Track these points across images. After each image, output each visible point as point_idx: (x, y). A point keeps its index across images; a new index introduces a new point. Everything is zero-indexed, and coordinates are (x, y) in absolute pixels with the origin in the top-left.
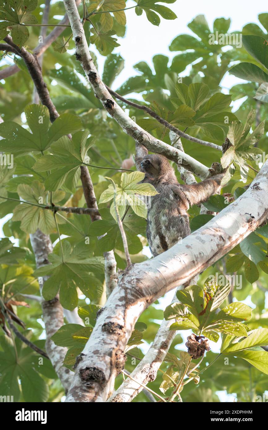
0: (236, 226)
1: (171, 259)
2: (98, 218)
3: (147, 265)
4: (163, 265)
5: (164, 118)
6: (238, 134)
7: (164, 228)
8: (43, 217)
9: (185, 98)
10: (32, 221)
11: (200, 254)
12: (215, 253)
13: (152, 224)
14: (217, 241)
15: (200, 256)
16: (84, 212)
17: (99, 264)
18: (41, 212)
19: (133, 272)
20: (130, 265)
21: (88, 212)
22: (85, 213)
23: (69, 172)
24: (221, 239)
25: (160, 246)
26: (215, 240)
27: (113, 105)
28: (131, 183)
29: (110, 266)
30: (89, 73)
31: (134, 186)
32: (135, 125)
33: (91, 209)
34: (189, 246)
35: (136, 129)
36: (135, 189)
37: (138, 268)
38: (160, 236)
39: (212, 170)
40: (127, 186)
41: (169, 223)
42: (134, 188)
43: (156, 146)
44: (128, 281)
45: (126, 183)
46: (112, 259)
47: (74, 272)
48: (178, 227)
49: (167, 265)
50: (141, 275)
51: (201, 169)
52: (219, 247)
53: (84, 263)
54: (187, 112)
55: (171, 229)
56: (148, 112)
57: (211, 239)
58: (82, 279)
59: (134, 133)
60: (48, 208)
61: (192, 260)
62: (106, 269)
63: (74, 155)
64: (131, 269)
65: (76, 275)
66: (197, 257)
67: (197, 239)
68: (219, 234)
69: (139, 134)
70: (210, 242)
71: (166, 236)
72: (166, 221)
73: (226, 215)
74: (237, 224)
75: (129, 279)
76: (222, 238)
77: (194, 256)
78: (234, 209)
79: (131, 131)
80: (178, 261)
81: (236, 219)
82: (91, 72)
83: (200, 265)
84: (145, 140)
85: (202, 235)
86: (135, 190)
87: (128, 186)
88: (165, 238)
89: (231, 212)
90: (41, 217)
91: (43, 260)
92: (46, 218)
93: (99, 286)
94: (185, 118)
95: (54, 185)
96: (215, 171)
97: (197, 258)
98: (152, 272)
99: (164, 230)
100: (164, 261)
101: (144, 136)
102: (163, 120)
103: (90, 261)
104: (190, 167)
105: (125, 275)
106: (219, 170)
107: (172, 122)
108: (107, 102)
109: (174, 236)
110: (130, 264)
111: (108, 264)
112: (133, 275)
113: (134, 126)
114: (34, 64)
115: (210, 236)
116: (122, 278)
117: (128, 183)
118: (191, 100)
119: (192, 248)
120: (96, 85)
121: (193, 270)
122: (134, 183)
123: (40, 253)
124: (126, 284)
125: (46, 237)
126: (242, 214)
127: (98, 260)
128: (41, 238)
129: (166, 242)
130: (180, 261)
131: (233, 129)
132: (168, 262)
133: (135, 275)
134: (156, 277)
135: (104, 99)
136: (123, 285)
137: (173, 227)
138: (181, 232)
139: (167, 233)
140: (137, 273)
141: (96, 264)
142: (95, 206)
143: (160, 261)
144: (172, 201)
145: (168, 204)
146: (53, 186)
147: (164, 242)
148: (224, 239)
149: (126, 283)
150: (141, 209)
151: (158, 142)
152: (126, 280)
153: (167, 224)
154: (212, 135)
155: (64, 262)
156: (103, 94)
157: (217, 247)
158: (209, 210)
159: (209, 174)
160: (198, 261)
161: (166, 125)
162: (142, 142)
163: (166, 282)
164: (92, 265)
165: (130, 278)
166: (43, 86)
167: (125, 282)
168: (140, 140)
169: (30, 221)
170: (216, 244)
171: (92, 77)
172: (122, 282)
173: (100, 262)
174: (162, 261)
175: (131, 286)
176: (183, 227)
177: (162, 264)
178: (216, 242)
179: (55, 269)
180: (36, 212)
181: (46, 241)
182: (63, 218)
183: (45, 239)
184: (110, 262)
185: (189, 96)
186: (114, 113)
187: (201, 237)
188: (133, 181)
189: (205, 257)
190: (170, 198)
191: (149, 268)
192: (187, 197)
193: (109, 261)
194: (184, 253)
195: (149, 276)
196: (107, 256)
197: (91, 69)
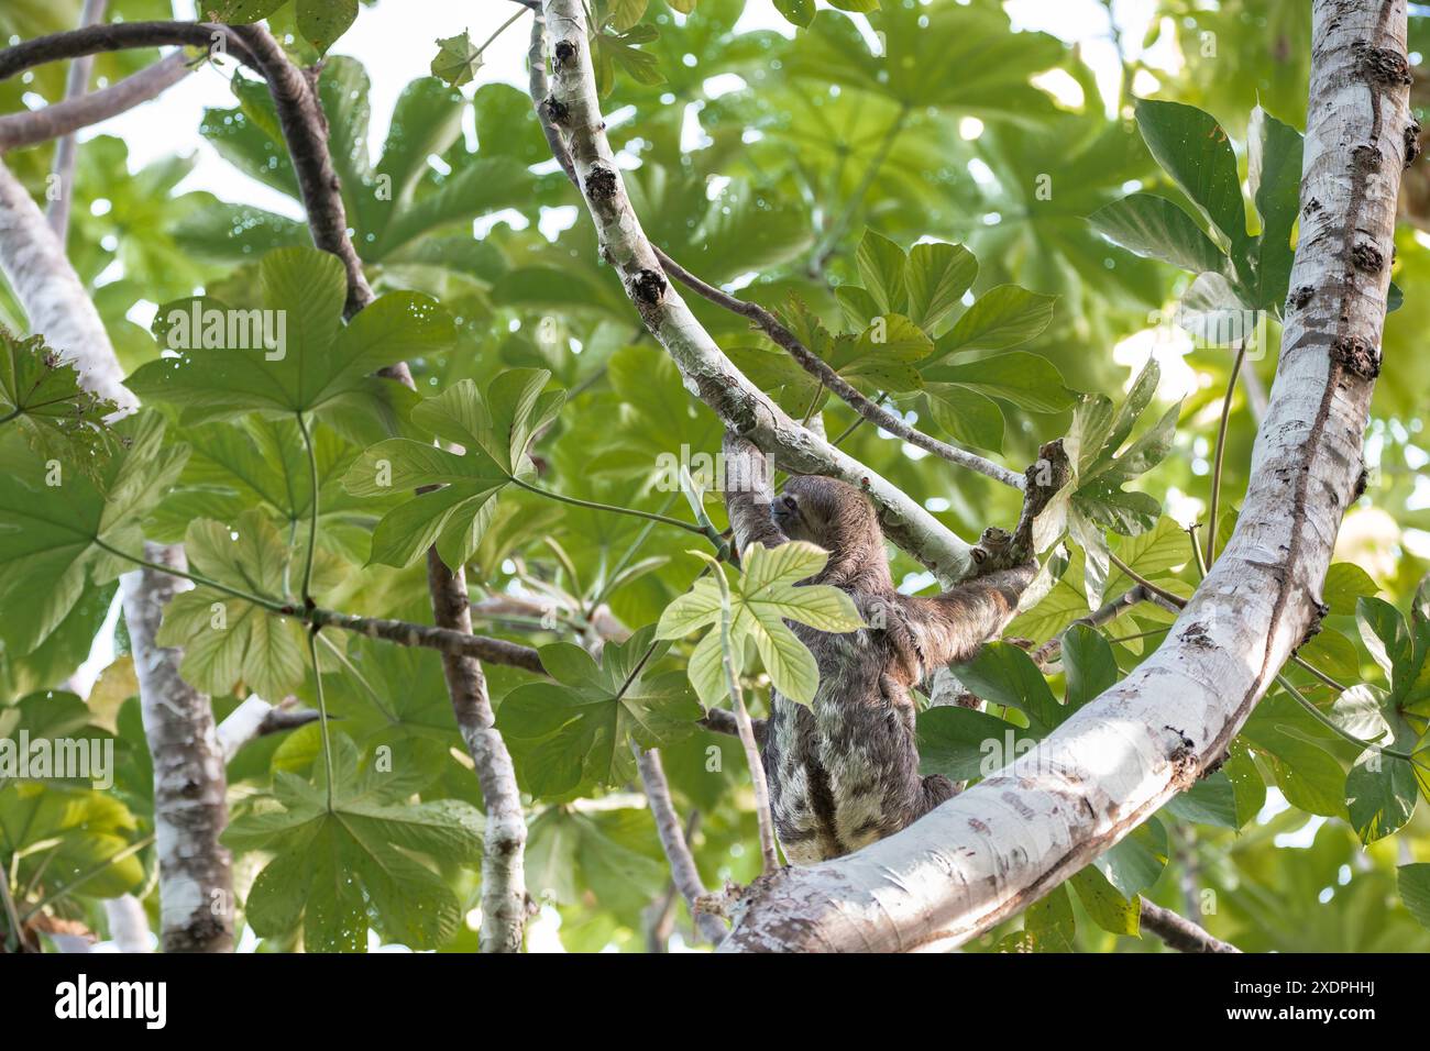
0: (1133, 768)
1: (920, 864)
2: (470, 665)
3: (837, 876)
4: (891, 883)
5: (819, 353)
6: (1094, 439)
7: (826, 741)
8: (261, 643)
9: (887, 289)
10: (223, 652)
11: (1015, 854)
12: (1061, 857)
13: (787, 724)
14: (1071, 814)
15: (1016, 863)
16: (424, 640)
17: (455, 826)
18: (255, 622)
19: (786, 896)
20: (776, 871)
21: (440, 642)
22: (429, 644)
23: (459, 505)
24: (1087, 809)
25: (807, 803)
26: (1067, 810)
27: (663, 293)
28: (774, 579)
29: (503, 841)
30: (590, 172)
31: (782, 592)
32: (730, 369)
33: (450, 631)
34: (981, 823)
35: (731, 381)
36: (785, 604)
37: (804, 884)
38: (809, 767)
39: (981, 553)
40: (760, 588)
41: (845, 729)
42: (783, 600)
43: (795, 450)
44: (767, 924)
45: (756, 579)
46: (515, 817)
47: (366, 846)
48: (877, 745)
49: (905, 882)
50: (816, 910)
51: (943, 544)
52: (1078, 836)
53: (402, 819)
54: (902, 340)
55: (852, 748)
56: (763, 328)
57: (1053, 808)
58: (389, 872)
59: (725, 399)
60: (288, 611)
61: (990, 875)
62: (488, 848)
63: (487, 448)
64: (778, 883)
65: (371, 856)
66: (1005, 864)
67: (1007, 801)
68: (1077, 790)
69: (744, 401)
70: (1049, 816)
71: (833, 772)
72: (835, 720)
73: (1101, 727)
74: (1138, 760)
75: (772, 919)
76: (1089, 806)
77: (995, 860)
78: (1126, 708)
79: (715, 388)
80: (943, 872)
81: (1135, 744)
82: (598, 169)
83: (1010, 894)
84: (761, 425)
85: (1021, 789)
86: (785, 607)
87: (763, 590)
88: (828, 776)
89: (1117, 716)
90: (254, 639)
91: (181, 782)
92: (273, 645)
93: (446, 905)
94: (893, 360)
95: (402, 544)
96: (993, 558)
97: (1004, 868)
98: (854, 904)
99: (826, 748)
100: (895, 869)
101: (760, 411)
102: (813, 360)
103: (420, 814)
104: (907, 533)
105: (758, 904)
106: (1008, 556)
107: (845, 369)
108: (643, 278)
109: (859, 773)
110: (774, 866)
111: (498, 833)
112: (786, 905)
113: (726, 373)
114: (302, 107)
115: (1051, 795)
116: (745, 914)
117: (764, 578)
118: (911, 298)
119: (989, 833)
120: (611, 217)
121: (990, 907)
122: (787, 581)
123: (174, 756)
124: (763, 937)
125: (198, 704)
126: (1153, 727)
127: (451, 811)
128: (182, 703)
129: (829, 793)
130: (950, 875)
131: (1083, 421)
132: (909, 874)
133: (792, 906)
134: (867, 922)
135: (632, 267)
136: (751, 939)
137: (858, 743)
138: (885, 765)
139: (838, 763)
140: (802, 902)
141: (443, 827)
142: (463, 621)
143: (881, 867)
144: (863, 651)
145: (850, 659)
146: (399, 548)
147: (823, 790)
148: (1095, 809)
149: (762, 933)
150: (798, 673)
151: (806, 437)
152: (762, 923)
153: (838, 729)
154: (962, 427)
155: (333, 807)
156: (629, 251)
157: (1070, 837)
158: (968, 693)
159: (971, 568)
160: (1007, 879)
161: (827, 379)
162: (750, 432)
163: (899, 943)
164: (429, 826)
165: (778, 916)
166: (328, 186)
167: (758, 929)
168: (745, 422)
169: (216, 651)
170: (1067, 824)
171: (599, 188)
172: (748, 927)
173: (458, 821)
174: (888, 868)
175: (779, 944)
176: (895, 744)
177: (890, 878)
178: (1068, 819)
179: (297, 828)
180: (238, 622)
181: (197, 716)
182: (334, 654)
183: (195, 710)
184: (505, 826)
185: (904, 285)
186: (662, 319)
187: (1018, 797)
188: (783, 574)
189: (1030, 867)
190: (859, 640)
191: (845, 888)
192: (918, 644)
193: (502, 823)
194: (964, 848)
195: (844, 915)
196: (495, 804)
197: (597, 158)
